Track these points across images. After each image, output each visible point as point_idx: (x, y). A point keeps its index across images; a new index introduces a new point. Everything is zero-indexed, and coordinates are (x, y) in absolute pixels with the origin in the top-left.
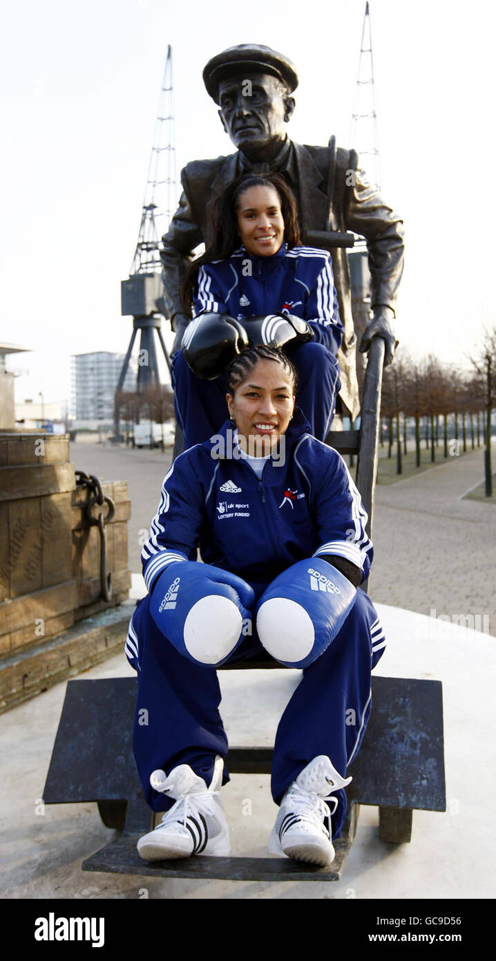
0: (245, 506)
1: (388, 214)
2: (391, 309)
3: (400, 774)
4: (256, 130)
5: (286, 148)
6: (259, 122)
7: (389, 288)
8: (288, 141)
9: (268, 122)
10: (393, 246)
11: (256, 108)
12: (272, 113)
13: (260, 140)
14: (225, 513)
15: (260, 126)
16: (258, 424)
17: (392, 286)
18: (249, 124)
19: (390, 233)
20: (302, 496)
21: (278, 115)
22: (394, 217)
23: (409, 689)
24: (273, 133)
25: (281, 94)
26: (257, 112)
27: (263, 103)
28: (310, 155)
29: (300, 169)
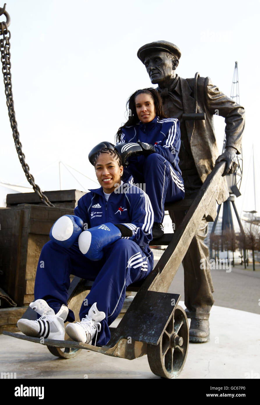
0: (100, 213)
1: (231, 104)
2: (235, 148)
3: (145, 328)
4: (158, 75)
5: (175, 81)
6: (159, 71)
7: (233, 139)
8: (177, 78)
9: (163, 71)
10: (236, 119)
11: (157, 66)
12: (165, 67)
13: (160, 78)
14: (93, 216)
15: (159, 73)
16: (104, 179)
17: (235, 138)
18: (154, 73)
19: (234, 113)
20: (126, 210)
21: (169, 67)
22: (235, 105)
23: (165, 297)
24: (166, 75)
25: (170, 59)
26: (158, 67)
27: (160, 63)
28: (187, 82)
29: (182, 89)
